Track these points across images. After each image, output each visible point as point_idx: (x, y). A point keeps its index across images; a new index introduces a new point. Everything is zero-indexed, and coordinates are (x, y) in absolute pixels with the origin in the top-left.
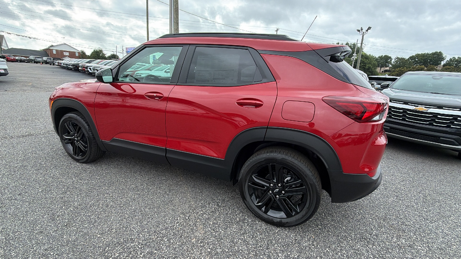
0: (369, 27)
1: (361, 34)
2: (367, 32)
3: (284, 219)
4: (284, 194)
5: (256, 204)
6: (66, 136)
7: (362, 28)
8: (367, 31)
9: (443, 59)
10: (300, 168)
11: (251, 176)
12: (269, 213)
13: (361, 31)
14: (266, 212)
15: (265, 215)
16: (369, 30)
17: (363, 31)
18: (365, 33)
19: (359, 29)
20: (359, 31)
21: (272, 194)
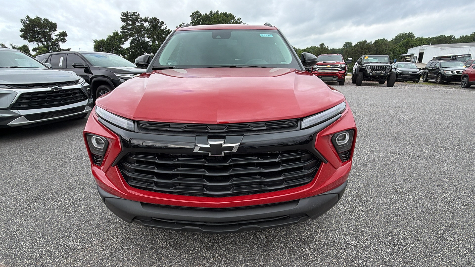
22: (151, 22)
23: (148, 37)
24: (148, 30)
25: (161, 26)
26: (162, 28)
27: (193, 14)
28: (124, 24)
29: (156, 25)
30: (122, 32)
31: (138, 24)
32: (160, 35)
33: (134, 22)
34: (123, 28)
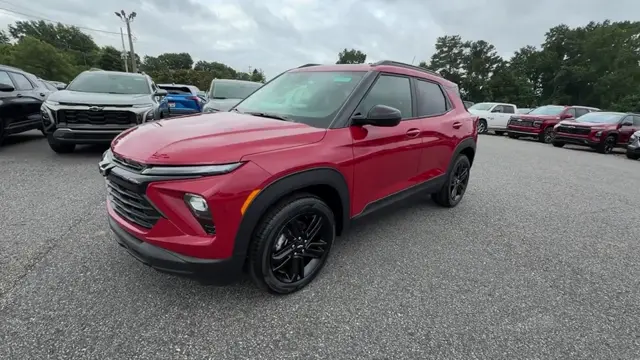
9: (191, 62)
13: (123, 16)
20: (119, 15)
22: (475, 47)
23: (464, 67)
24: (466, 59)
25: (486, 53)
26: (489, 54)
27: (552, 30)
28: (437, 52)
29: (481, 51)
30: (433, 62)
31: (455, 51)
32: (483, 64)
33: (451, 49)
34: (435, 56)
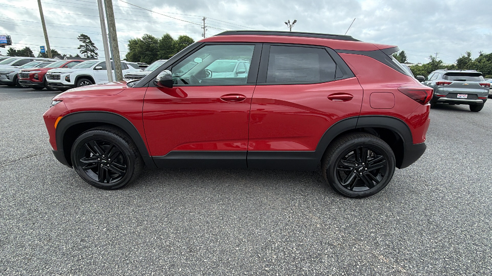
0: (295, 20)
1: (289, 26)
2: (293, 25)
3: (367, 191)
4: (366, 170)
5: (343, 184)
6: (85, 160)
7: (289, 21)
8: (293, 23)
10: (383, 146)
11: (340, 161)
12: (354, 190)
13: (288, 24)
14: (351, 190)
15: (351, 192)
16: (295, 23)
17: (290, 24)
18: (292, 26)
19: (286, 22)
20: (286, 23)
21: (357, 173)
